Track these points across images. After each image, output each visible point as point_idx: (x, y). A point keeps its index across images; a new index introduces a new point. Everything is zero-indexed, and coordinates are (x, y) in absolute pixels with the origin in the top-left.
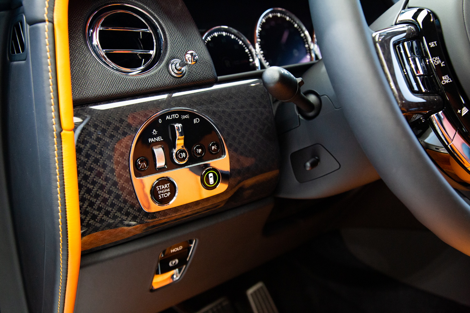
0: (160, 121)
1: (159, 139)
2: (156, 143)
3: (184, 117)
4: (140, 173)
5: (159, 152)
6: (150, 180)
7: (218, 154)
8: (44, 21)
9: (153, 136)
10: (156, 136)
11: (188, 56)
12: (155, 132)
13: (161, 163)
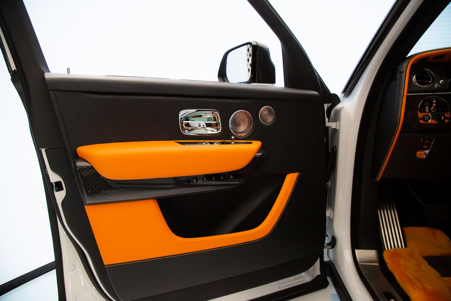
0: (429, 99)
1: (428, 104)
2: (427, 106)
3: (437, 99)
4: (420, 112)
5: (427, 108)
6: (423, 114)
7: (447, 112)
8: (404, 72)
9: (426, 103)
10: (427, 103)
11: (441, 82)
12: (427, 102)
13: (427, 111)
